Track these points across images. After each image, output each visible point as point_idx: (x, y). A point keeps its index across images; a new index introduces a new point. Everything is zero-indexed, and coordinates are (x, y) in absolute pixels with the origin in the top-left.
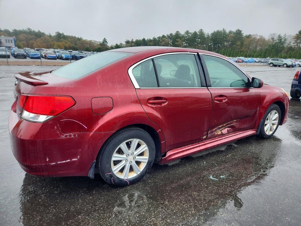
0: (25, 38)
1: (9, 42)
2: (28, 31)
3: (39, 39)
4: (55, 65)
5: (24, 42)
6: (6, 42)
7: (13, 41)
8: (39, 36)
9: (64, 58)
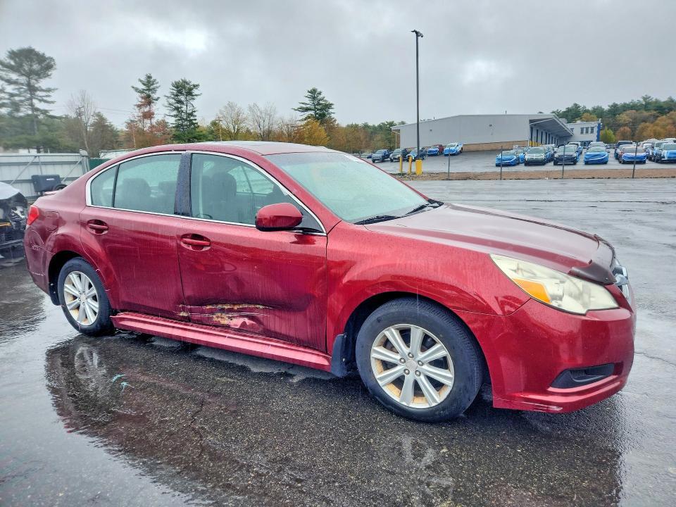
0: (631, 120)
1: (587, 132)
2: (644, 103)
3: (664, 116)
4: (593, 178)
5: (627, 129)
6: (582, 133)
7: (596, 130)
8: (667, 110)
9: (666, 159)
